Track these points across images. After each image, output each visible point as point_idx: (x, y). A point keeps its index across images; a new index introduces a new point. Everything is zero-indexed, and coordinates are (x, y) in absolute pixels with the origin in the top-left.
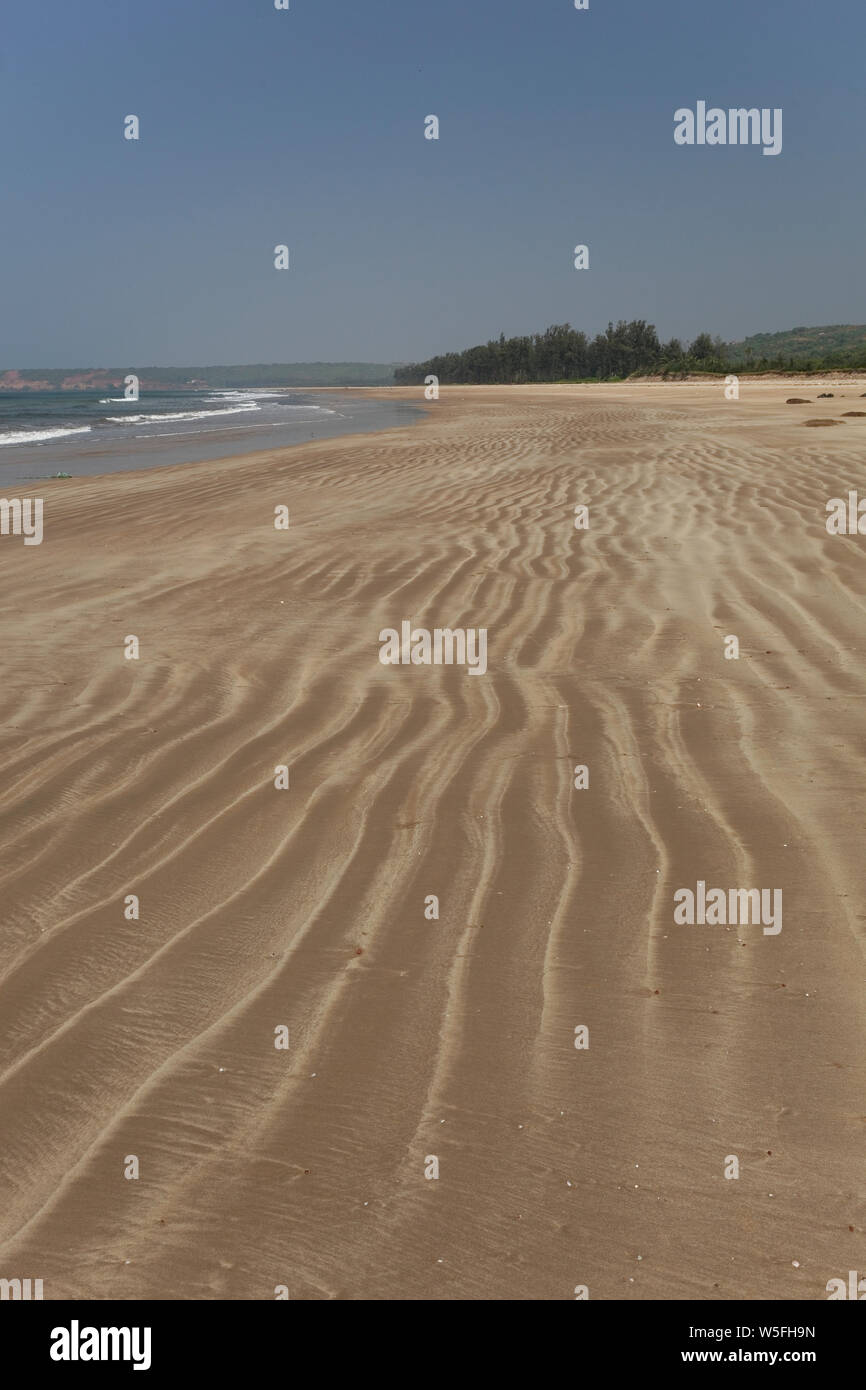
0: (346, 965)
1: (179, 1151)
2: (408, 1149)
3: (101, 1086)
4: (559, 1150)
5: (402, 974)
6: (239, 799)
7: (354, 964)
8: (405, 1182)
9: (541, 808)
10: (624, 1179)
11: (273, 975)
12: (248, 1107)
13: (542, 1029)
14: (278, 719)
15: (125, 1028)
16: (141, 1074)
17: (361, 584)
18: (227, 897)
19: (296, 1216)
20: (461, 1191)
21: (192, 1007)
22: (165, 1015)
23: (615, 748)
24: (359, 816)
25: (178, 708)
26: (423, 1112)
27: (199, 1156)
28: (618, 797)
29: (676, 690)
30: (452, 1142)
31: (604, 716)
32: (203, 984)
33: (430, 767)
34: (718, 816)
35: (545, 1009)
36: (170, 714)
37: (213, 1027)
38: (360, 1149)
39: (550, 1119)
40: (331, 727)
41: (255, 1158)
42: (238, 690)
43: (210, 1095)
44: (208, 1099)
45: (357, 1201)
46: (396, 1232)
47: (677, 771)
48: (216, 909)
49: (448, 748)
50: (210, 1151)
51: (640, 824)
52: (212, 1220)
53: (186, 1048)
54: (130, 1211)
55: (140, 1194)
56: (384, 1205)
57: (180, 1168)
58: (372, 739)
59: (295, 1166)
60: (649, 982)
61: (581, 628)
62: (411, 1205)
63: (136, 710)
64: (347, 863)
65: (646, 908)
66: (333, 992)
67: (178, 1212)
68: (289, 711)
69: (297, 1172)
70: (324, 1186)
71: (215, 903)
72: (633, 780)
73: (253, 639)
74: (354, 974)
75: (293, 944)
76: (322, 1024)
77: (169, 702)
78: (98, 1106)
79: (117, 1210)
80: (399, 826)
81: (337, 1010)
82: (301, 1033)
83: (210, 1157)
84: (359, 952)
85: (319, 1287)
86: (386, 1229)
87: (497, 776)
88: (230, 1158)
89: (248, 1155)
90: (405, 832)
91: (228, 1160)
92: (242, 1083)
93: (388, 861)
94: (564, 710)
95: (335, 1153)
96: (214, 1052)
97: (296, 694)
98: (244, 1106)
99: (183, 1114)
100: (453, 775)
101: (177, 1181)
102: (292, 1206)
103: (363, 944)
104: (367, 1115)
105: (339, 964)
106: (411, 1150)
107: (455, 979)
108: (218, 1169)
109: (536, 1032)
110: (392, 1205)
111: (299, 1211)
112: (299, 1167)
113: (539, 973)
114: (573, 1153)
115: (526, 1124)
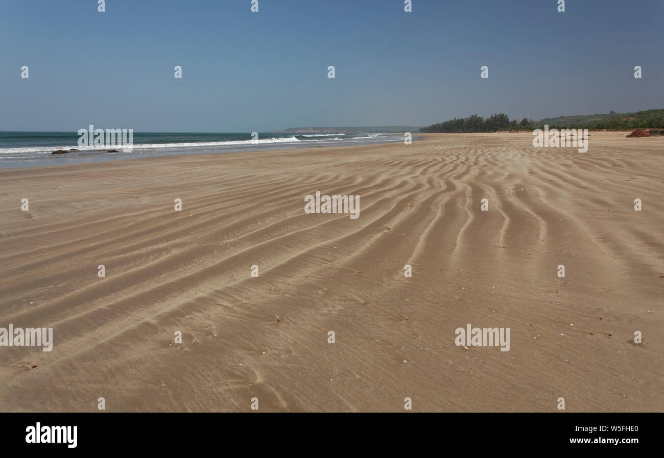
0: (384, 231)
1: (317, 262)
3: (296, 247)
4: (460, 279)
7: (386, 231)
9: (459, 205)
10: (488, 290)
11: (358, 231)
13: (455, 251)
14: (371, 185)
15: (307, 236)
16: (309, 245)
17: (402, 164)
21: (329, 234)
22: (320, 235)
24: (394, 203)
25: (340, 182)
27: (323, 264)
29: (513, 186)
30: (416, 272)
31: (485, 190)
32: (334, 230)
33: (420, 196)
34: (531, 212)
35: (457, 247)
36: (338, 183)
37: (335, 239)
38: (380, 269)
39: (456, 272)
40: (388, 187)
41: (342, 267)
42: (359, 180)
43: (330, 252)
44: (329, 253)
45: (377, 281)
46: (390, 290)
47: (513, 202)
49: (427, 193)
51: (498, 212)
52: (323, 279)
53: (325, 242)
54: (296, 273)
55: (300, 269)
56: (387, 283)
57: (315, 266)
58: (401, 190)
60: (501, 245)
61: (477, 174)
63: (328, 182)
64: (388, 211)
65: (501, 228)
66: (378, 236)
67: (312, 275)
68: (374, 184)
70: (365, 276)
72: (496, 203)
73: (367, 172)
74: (386, 233)
75: (367, 225)
76: (372, 242)
77: (337, 181)
78: (293, 250)
79: (292, 272)
80: (407, 206)
81: (378, 240)
82: (365, 243)
83: (327, 265)
84: (389, 229)
85: (358, 299)
86: (387, 289)
87: (445, 198)
88: (333, 266)
89: (340, 266)
90: (409, 207)
92: (341, 251)
93: (402, 212)
94: (470, 188)
95: (371, 270)
96: (334, 244)
97: (378, 181)
98: (341, 256)
99: (320, 255)
100: (428, 198)
101: (314, 269)
102: (352, 279)
103: (391, 227)
104: (384, 263)
105: (381, 231)
106: (400, 272)
107: (422, 238)
108: (329, 268)
109: (452, 252)
110: (390, 284)
111: (354, 280)
112: (356, 271)
113: (455, 239)
114: (465, 281)
115: (447, 271)
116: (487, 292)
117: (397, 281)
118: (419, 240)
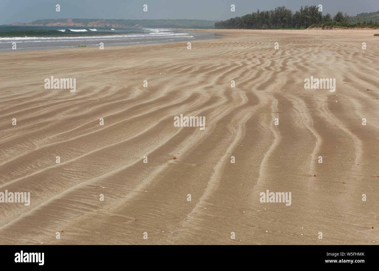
0: (168, 161)
1: (77, 210)
2: (187, 216)
3: (48, 190)
4: (263, 221)
5: (193, 165)
6: (131, 118)
7: (172, 161)
8: (184, 226)
9: (263, 124)
10: (295, 232)
11: (134, 163)
12: (113, 199)
13: (258, 184)
14: (152, 100)
15: (63, 174)
16: (67, 187)
17: (193, 71)
18: (119, 142)
19: (127, 233)
20: (211, 230)
21: (95, 170)
22: (83, 171)
23: (298, 110)
25: (110, 96)
26: (196, 205)
27: (86, 212)
28: (299, 122)
29: (326, 98)
30: (209, 215)
31: (293, 103)
32: (102, 163)
33: (215, 113)
34: (345, 130)
35: (259, 178)
36: (107, 97)
37: (103, 176)
38: (164, 214)
39: (259, 211)
40: (174, 102)
41: (112, 215)
42: (137, 93)
43: (96, 194)
44: (95, 196)
45: (158, 230)
47: (326, 117)
48: (113, 145)
49: (224, 108)
50: (91, 211)
51: (308, 130)
52: (86, 232)
53: (89, 181)
54: (48, 227)
55: (54, 222)
56: (172, 233)
57: (76, 215)
58: (192, 105)
59: (131, 218)
60: (311, 173)
61: (285, 82)
62: (185, 234)
63: (93, 96)
64: (174, 135)
65: (311, 152)
67: (71, 229)
68: (157, 98)
69: (131, 220)
70: (143, 225)
71: (113, 143)
72: (306, 119)
74: (171, 164)
76: (153, 177)
78: (44, 195)
79: (42, 226)
81: (161, 174)
82: (143, 179)
83: (91, 213)
84: (175, 158)
87: (246, 115)
88: (101, 214)
89: (110, 214)
91: (99, 214)
92: (112, 192)
93: (193, 135)
94: (276, 101)
95: (151, 215)
96: (102, 183)
97: (162, 93)
98: (111, 198)
99: (82, 199)
100: (225, 115)
101: (74, 219)
102: (126, 230)
103: (177, 156)
104: (169, 204)
105: (165, 161)
106: (189, 216)
107: (218, 168)
108: (95, 217)
109: (255, 184)
110: (176, 233)
111: (129, 232)
112: (133, 219)
113: (258, 168)
114: (269, 222)
115: (247, 211)
116: (295, 234)
117: (185, 228)
118: (213, 171)
